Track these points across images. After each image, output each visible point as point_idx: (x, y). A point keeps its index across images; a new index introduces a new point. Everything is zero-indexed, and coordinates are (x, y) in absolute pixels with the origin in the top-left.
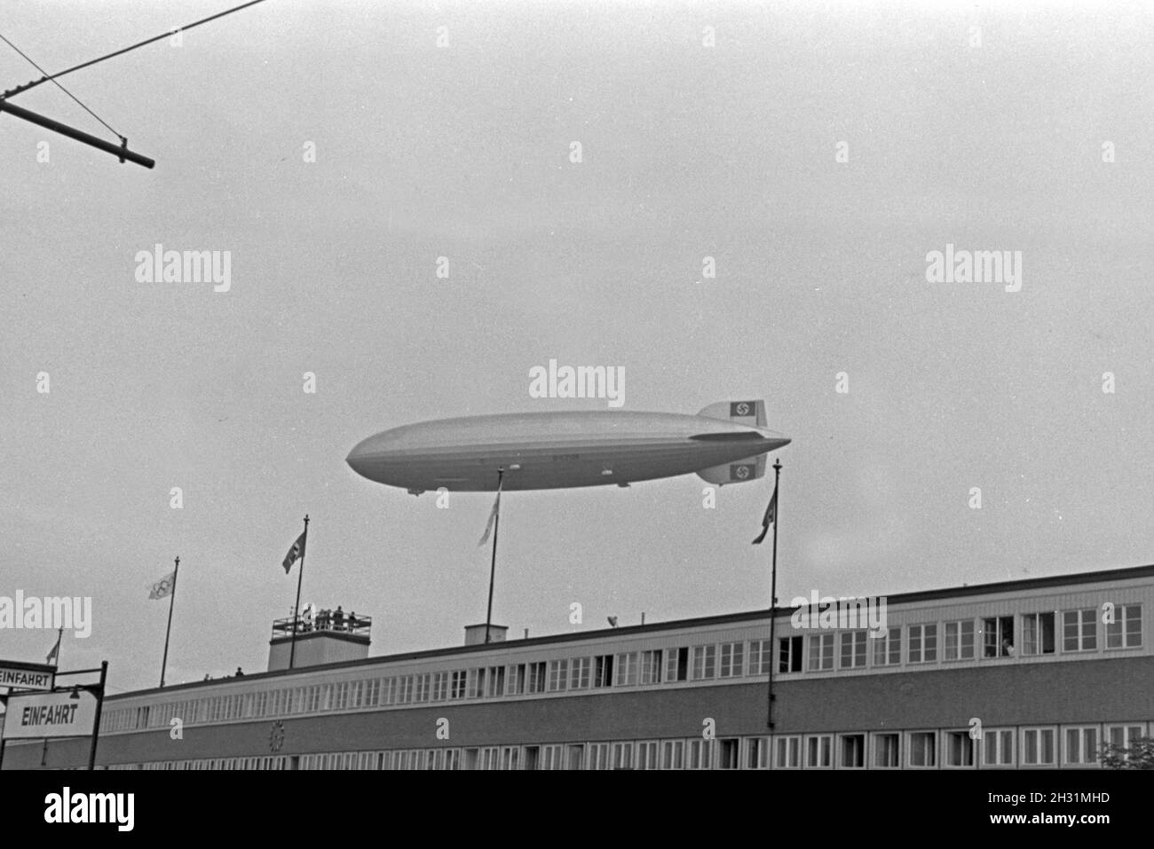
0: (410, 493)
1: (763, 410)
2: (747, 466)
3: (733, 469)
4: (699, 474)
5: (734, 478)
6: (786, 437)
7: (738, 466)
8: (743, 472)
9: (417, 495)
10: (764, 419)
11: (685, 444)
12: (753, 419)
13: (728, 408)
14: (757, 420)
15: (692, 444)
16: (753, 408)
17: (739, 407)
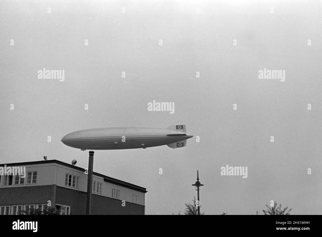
0: (81, 150)
1: (185, 128)
2: (181, 143)
3: (177, 144)
4: (167, 145)
5: (178, 146)
6: (192, 135)
7: (178, 143)
8: (180, 145)
9: (84, 151)
10: (186, 130)
11: (165, 137)
12: (182, 130)
13: (175, 127)
14: (184, 130)
15: (167, 137)
16: (182, 127)
17: (178, 127)
